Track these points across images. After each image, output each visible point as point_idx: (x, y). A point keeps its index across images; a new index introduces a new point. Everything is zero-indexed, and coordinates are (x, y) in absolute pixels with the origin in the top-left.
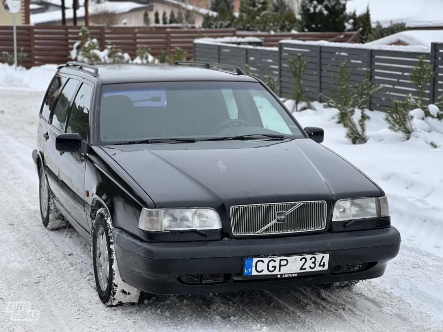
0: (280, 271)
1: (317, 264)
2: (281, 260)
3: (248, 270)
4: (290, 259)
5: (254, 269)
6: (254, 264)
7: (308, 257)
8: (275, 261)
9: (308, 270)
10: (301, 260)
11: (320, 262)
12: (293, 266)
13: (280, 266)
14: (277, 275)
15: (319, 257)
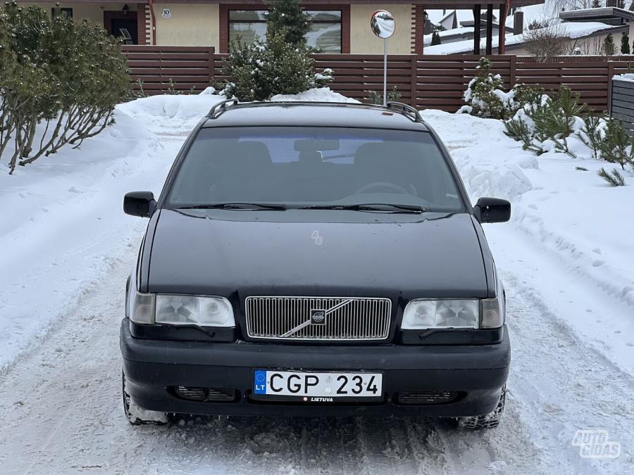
0: (306, 392)
1: (365, 387)
2: (307, 377)
3: (259, 387)
4: (322, 376)
5: (268, 386)
6: (268, 379)
7: (350, 376)
8: (299, 378)
9: (351, 394)
10: (339, 379)
11: (369, 385)
12: (326, 387)
13: (307, 385)
14: (303, 397)
15: (366, 377)
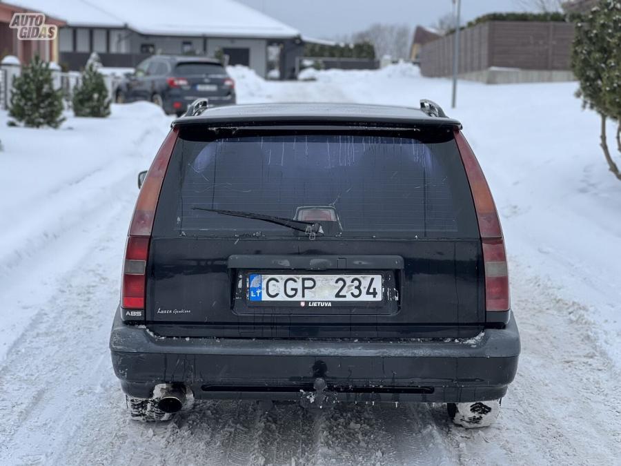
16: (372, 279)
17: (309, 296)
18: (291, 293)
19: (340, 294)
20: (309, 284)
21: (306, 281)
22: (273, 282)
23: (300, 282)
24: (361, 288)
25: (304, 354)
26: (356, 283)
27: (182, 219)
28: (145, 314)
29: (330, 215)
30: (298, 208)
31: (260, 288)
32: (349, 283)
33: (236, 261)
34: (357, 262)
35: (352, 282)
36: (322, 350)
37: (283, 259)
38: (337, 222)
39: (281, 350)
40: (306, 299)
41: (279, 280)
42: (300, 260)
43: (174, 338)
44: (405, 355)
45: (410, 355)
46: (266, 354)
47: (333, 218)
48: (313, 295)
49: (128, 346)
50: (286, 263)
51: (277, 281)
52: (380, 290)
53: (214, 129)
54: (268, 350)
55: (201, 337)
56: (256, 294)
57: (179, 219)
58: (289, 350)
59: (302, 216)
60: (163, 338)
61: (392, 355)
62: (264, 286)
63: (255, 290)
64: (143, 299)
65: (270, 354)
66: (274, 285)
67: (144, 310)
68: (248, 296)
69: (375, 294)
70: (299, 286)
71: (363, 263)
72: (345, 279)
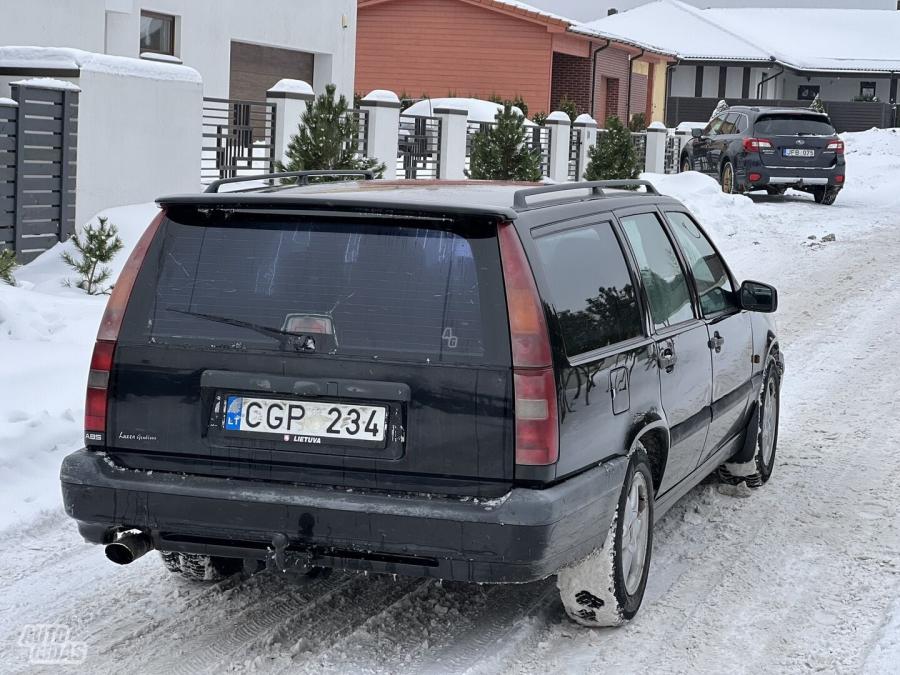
16: (374, 413)
17: (296, 428)
18: (275, 423)
19: (334, 429)
20: (296, 412)
21: (293, 409)
22: (254, 408)
23: (286, 409)
24: (360, 422)
25: (274, 501)
26: (354, 416)
27: (153, 322)
28: (105, 439)
29: (325, 325)
30: (289, 315)
31: (240, 414)
32: (344, 415)
33: (210, 378)
34: (350, 389)
35: (349, 414)
36: (296, 498)
37: (263, 379)
38: (332, 336)
39: (247, 494)
40: (291, 432)
41: (262, 405)
42: (282, 382)
43: (136, 471)
44: (396, 512)
45: (402, 513)
46: (230, 498)
47: (328, 331)
48: (300, 426)
49: (74, 476)
50: (266, 384)
51: (260, 407)
52: (382, 427)
53: (206, 211)
54: (232, 493)
55: (168, 472)
56: (234, 421)
57: (150, 322)
58: (256, 495)
59: (293, 324)
60: (123, 469)
61: (380, 511)
62: (244, 412)
63: (233, 416)
64: (104, 419)
65: (234, 498)
66: (256, 412)
67: (105, 434)
68: (223, 423)
69: (375, 431)
70: (284, 414)
71: (358, 390)
72: (341, 409)
